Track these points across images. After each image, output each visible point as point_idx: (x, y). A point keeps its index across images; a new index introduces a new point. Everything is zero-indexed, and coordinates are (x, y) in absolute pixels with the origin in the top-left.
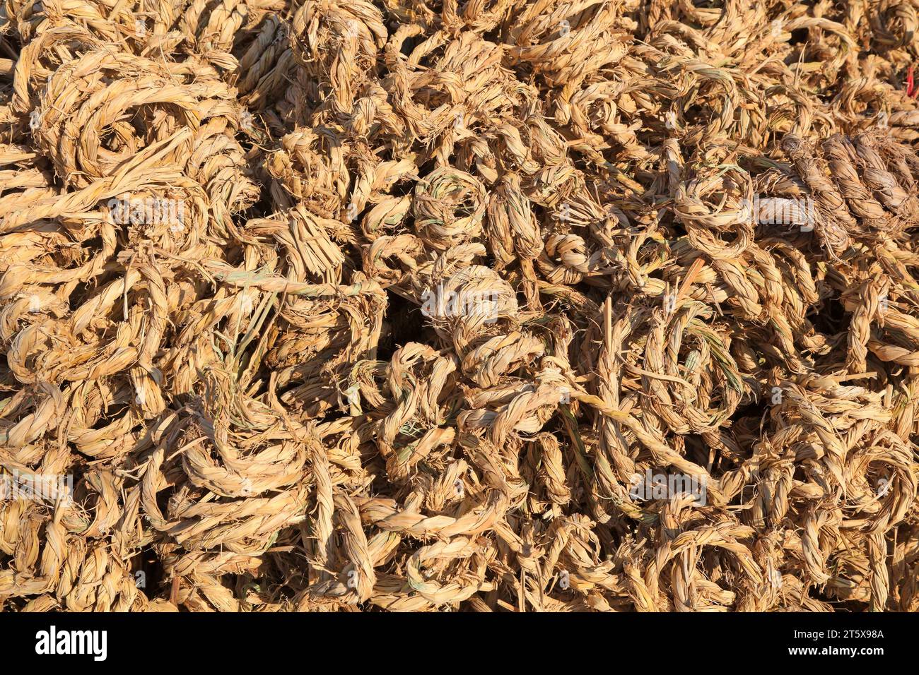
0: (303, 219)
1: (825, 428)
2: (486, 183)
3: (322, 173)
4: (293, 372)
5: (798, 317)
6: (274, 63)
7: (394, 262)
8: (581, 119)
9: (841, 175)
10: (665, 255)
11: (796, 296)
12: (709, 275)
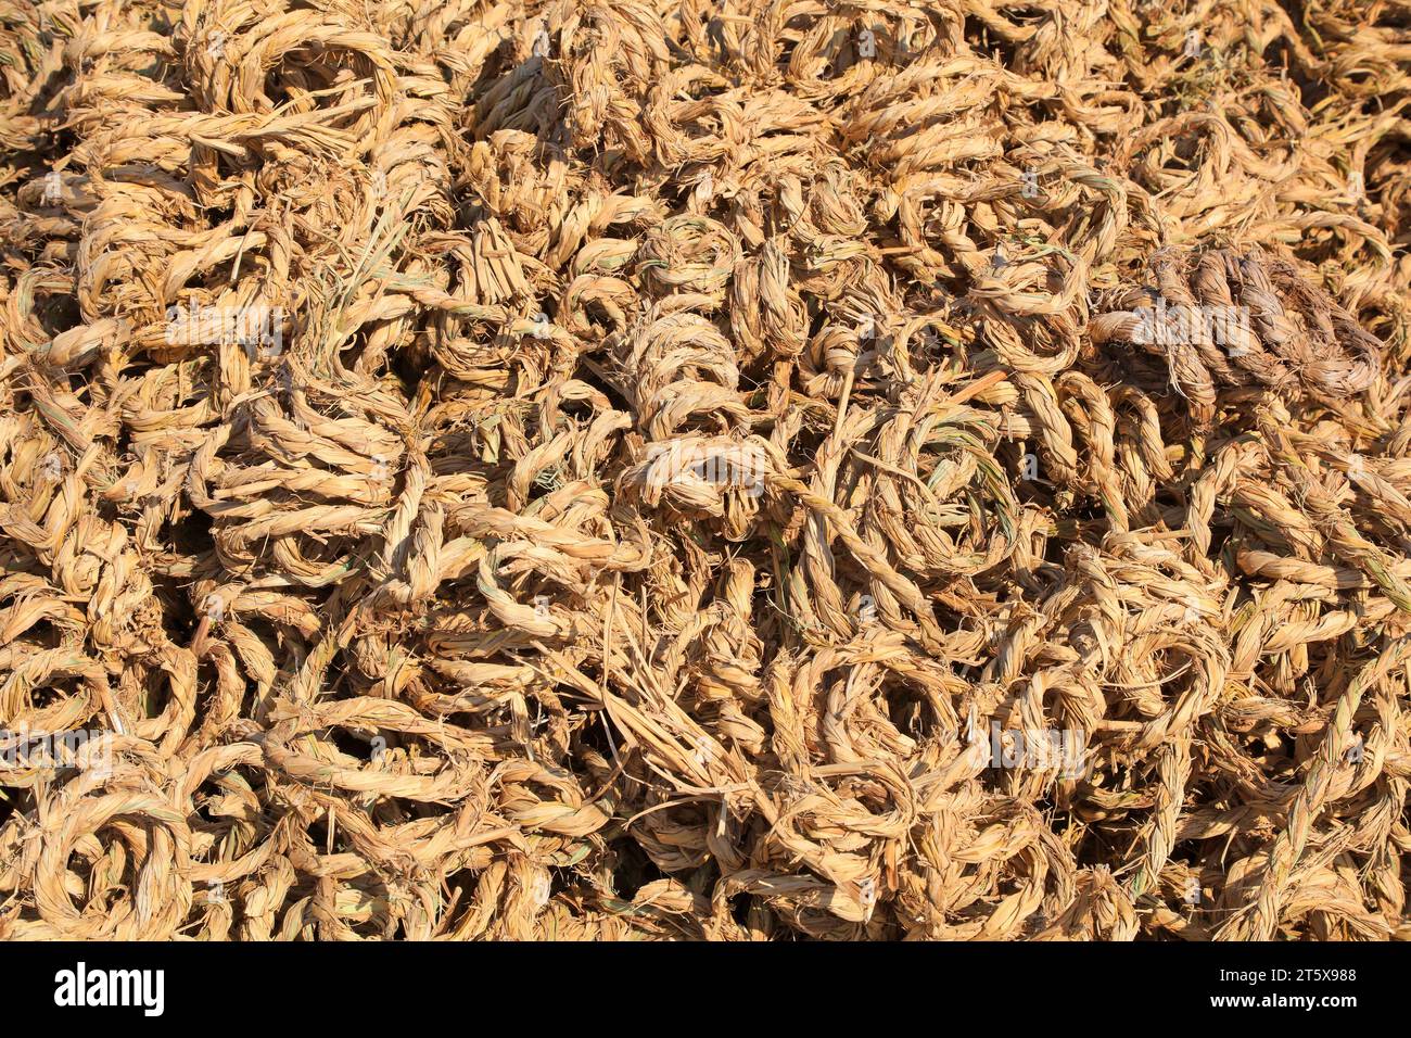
0: (490, 233)
1: (1102, 583)
2: (745, 244)
3: (529, 183)
4: (434, 441)
5: (1139, 496)
6: (526, 103)
7: (595, 312)
8: (912, 217)
9: (1205, 286)
10: (959, 365)
11: (1140, 464)
12: (1007, 393)
